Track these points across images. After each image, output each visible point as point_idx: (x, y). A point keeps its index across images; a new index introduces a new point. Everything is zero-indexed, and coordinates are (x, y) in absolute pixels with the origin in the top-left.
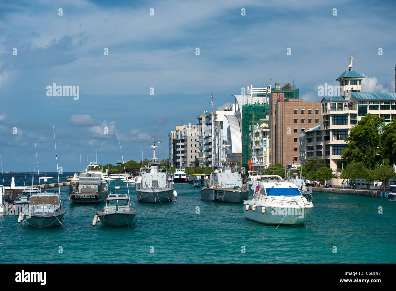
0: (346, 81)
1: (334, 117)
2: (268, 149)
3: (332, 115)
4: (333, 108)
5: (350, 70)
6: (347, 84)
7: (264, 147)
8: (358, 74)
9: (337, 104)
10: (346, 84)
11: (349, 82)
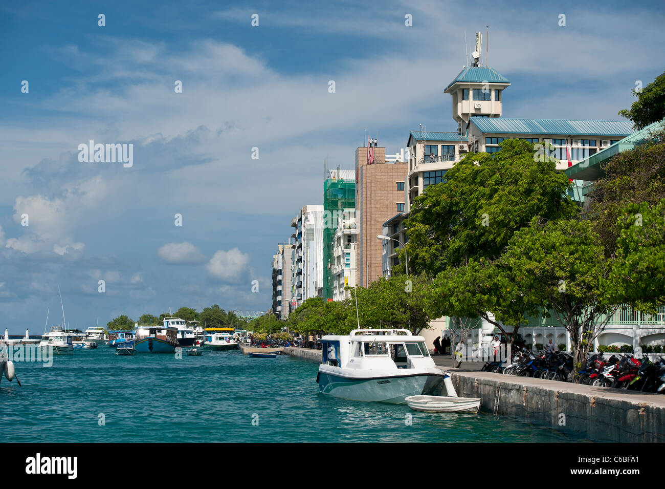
0: (463, 90)
1: (429, 178)
2: (354, 273)
3: (424, 172)
4: (427, 157)
5: (475, 65)
6: (465, 97)
7: (346, 268)
8: (492, 73)
9: (440, 147)
10: (463, 99)
11: (471, 93)
